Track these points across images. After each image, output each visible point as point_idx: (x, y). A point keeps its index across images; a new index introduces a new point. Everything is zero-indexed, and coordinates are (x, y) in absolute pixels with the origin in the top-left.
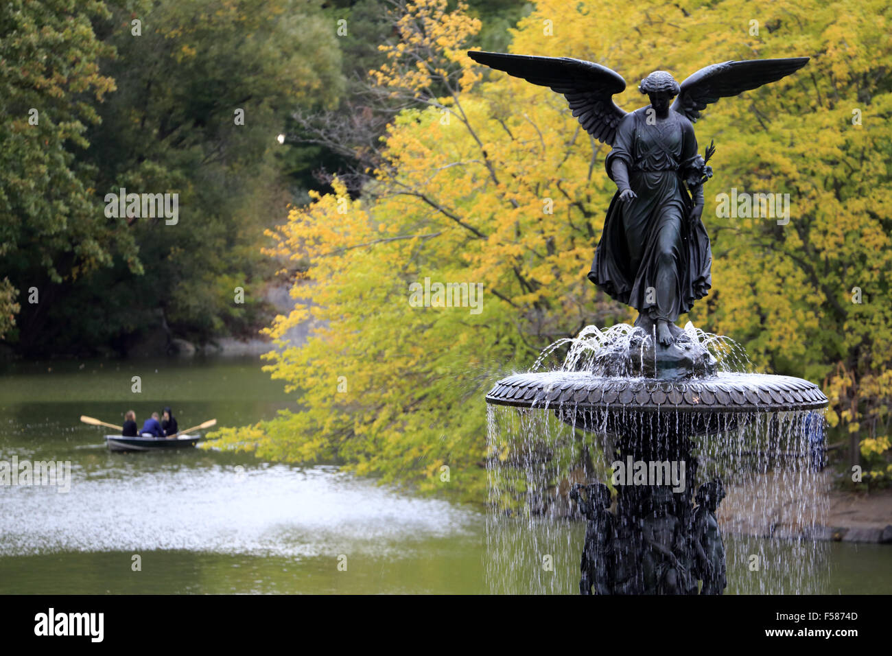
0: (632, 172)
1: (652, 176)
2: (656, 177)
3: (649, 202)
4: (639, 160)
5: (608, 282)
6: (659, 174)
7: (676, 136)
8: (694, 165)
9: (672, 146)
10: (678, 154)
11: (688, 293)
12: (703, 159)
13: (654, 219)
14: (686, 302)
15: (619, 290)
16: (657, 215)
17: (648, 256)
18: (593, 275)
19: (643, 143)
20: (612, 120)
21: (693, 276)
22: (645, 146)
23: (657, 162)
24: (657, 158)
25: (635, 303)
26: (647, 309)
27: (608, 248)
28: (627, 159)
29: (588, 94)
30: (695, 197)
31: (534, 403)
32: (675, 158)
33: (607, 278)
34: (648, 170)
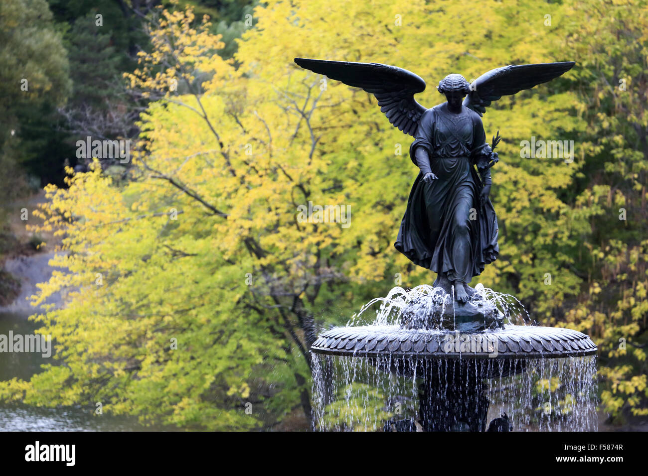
0: (432, 158)
1: (448, 161)
2: (452, 162)
3: (446, 183)
4: (439, 148)
5: (412, 250)
6: (454, 160)
7: (469, 127)
8: (483, 152)
9: (465, 136)
10: (469, 143)
11: (479, 259)
12: (490, 147)
13: (450, 198)
14: (478, 266)
15: (421, 257)
16: (453, 193)
17: (446, 228)
18: (399, 244)
19: (441, 134)
20: (414, 115)
21: (484, 245)
22: (443, 137)
23: (453, 149)
24: (453, 147)
25: (435, 268)
26: (446, 273)
27: (412, 222)
28: (429, 147)
29: (394, 94)
30: (484, 179)
31: (355, 352)
32: (467, 146)
33: (411, 247)
34: (446, 157)
